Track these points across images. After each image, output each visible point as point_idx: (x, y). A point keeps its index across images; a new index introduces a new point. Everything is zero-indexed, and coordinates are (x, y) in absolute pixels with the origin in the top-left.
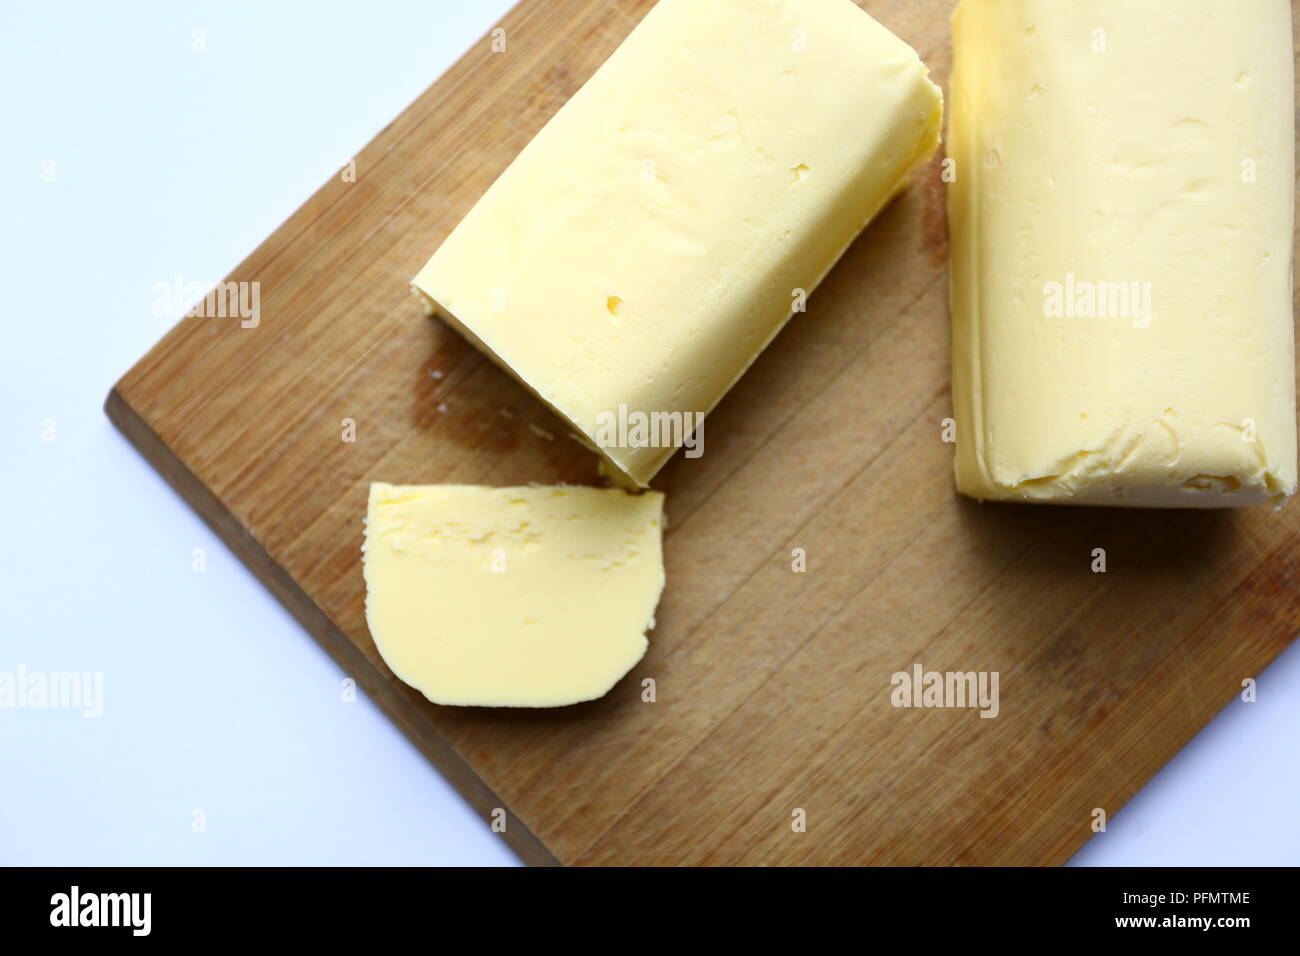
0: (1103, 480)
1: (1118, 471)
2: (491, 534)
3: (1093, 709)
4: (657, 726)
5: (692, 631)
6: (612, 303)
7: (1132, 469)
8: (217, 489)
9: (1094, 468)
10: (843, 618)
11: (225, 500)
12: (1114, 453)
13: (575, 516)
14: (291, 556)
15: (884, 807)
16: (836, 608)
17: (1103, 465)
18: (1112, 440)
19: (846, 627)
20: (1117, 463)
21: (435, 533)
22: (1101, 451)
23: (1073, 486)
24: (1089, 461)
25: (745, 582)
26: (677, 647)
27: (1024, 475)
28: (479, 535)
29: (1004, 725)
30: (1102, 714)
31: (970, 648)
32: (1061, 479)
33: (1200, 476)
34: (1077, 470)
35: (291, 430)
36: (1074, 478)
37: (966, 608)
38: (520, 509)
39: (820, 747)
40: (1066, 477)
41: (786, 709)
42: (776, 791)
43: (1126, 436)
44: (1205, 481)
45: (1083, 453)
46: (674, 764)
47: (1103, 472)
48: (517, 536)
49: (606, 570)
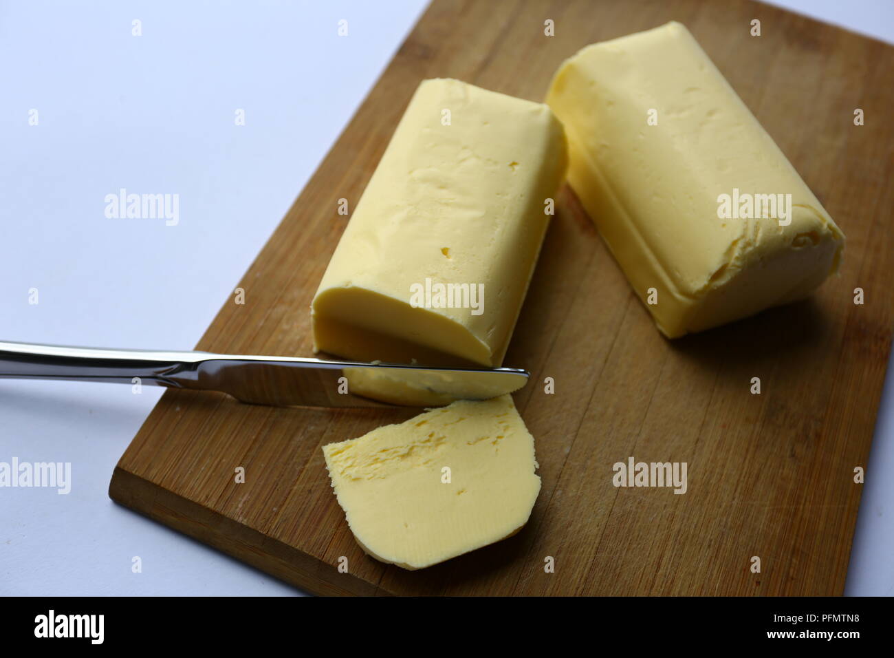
0: (751, 254)
1: (757, 244)
2: (412, 448)
3: (811, 435)
4: (566, 545)
5: (559, 477)
6: (445, 251)
7: (764, 242)
8: (210, 505)
9: (744, 248)
10: (643, 436)
11: (218, 509)
12: (750, 235)
13: (461, 419)
14: (277, 528)
15: (731, 540)
16: (637, 432)
17: (748, 244)
18: (745, 230)
19: (648, 440)
20: (755, 240)
21: (376, 460)
22: (743, 236)
23: (738, 263)
24: (740, 244)
25: (576, 436)
26: (554, 491)
27: (710, 274)
28: (405, 451)
29: (769, 463)
30: (818, 436)
31: (724, 426)
32: (731, 264)
33: (799, 235)
34: (737, 252)
35: (250, 449)
36: (737, 258)
37: (709, 404)
38: (424, 427)
39: (672, 518)
40: (732, 261)
41: (639, 503)
42: (661, 557)
43: (751, 226)
44: (802, 239)
45: (735, 243)
46: (589, 566)
47: (750, 249)
48: (429, 444)
49: (494, 443)
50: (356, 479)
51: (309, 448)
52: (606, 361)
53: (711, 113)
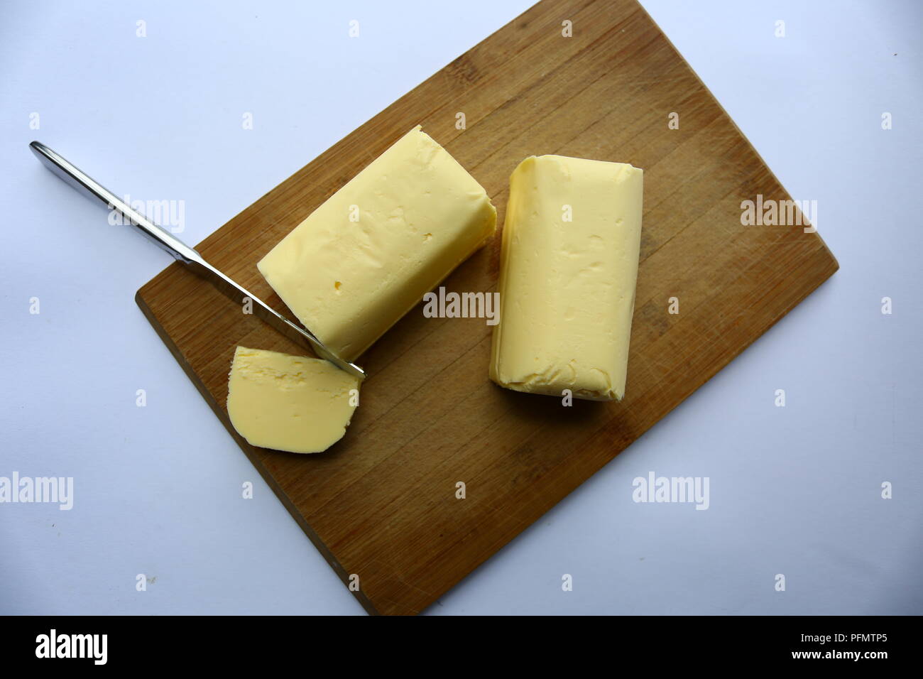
0: (542, 387)
1: (549, 384)
2: (285, 375)
3: (535, 475)
4: (350, 464)
5: (370, 425)
6: (337, 285)
7: (555, 384)
8: (175, 340)
9: (538, 382)
10: (434, 427)
11: (178, 345)
12: (548, 376)
13: (322, 372)
14: (202, 372)
15: (443, 508)
16: (433, 422)
17: (543, 381)
18: (548, 371)
19: (436, 430)
20: (549, 381)
21: (261, 371)
22: (542, 375)
23: (529, 387)
24: (537, 378)
25: (395, 406)
26: (363, 431)
27: (511, 380)
28: (280, 375)
29: (497, 478)
30: (539, 477)
31: (487, 445)
33: (583, 389)
34: (532, 382)
35: (209, 319)
36: (530, 385)
37: (488, 427)
38: (298, 366)
39: (419, 480)
40: (527, 384)
41: (406, 463)
42: (398, 497)
43: (554, 370)
44: (585, 392)
45: (535, 375)
46: (355, 481)
47: (542, 384)
48: (296, 378)
49: (332, 398)
50: (245, 378)
51: (241, 335)
52: (444, 370)
53: (595, 264)
